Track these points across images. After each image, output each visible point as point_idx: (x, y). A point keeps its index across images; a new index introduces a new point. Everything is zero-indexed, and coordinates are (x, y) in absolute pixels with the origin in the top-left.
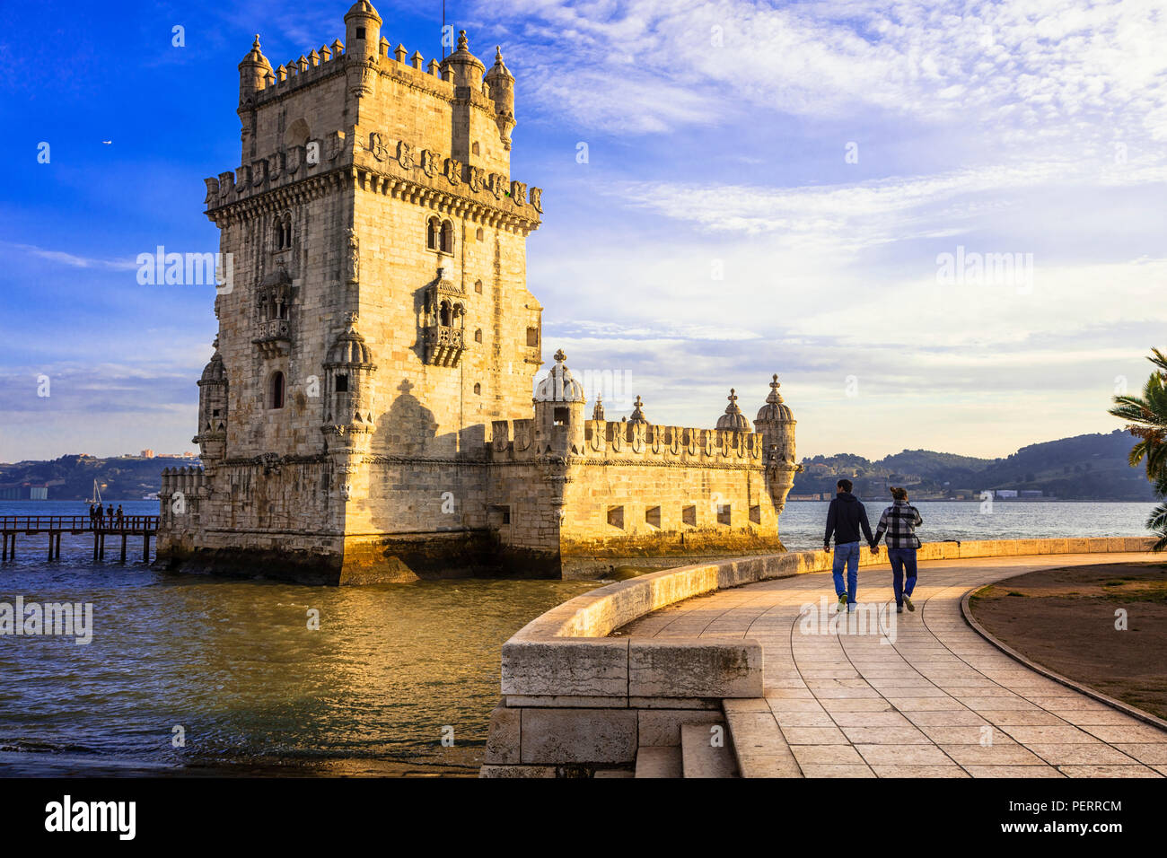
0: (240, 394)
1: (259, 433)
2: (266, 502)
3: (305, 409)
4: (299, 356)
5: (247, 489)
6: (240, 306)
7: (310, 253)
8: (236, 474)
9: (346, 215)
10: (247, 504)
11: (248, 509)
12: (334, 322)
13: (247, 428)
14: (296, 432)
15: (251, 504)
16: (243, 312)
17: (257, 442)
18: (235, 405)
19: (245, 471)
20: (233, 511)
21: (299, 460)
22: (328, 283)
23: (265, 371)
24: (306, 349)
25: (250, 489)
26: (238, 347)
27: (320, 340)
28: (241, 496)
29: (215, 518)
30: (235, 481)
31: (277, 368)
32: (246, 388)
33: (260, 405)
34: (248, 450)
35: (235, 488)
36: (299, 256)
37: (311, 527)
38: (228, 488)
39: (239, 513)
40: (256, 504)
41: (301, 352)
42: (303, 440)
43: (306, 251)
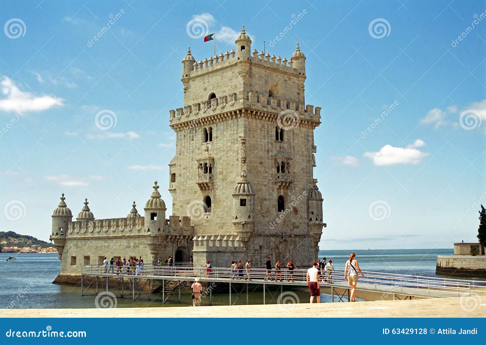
0: (262, 203)
2: (280, 253)
3: (298, 214)
4: (294, 191)
6: (259, 161)
7: (296, 148)
8: (261, 240)
9: (310, 139)
12: (308, 181)
13: (267, 219)
14: (294, 223)
15: (272, 255)
16: (261, 163)
18: (259, 208)
19: (267, 239)
20: (261, 258)
21: (296, 236)
22: (305, 164)
24: (297, 189)
25: (271, 248)
26: (260, 180)
27: (303, 187)
30: (261, 244)
31: (282, 194)
32: (265, 199)
33: (274, 209)
36: (290, 148)
37: (303, 263)
38: (257, 247)
40: (274, 254)
41: (294, 189)
42: (297, 227)
43: (294, 147)
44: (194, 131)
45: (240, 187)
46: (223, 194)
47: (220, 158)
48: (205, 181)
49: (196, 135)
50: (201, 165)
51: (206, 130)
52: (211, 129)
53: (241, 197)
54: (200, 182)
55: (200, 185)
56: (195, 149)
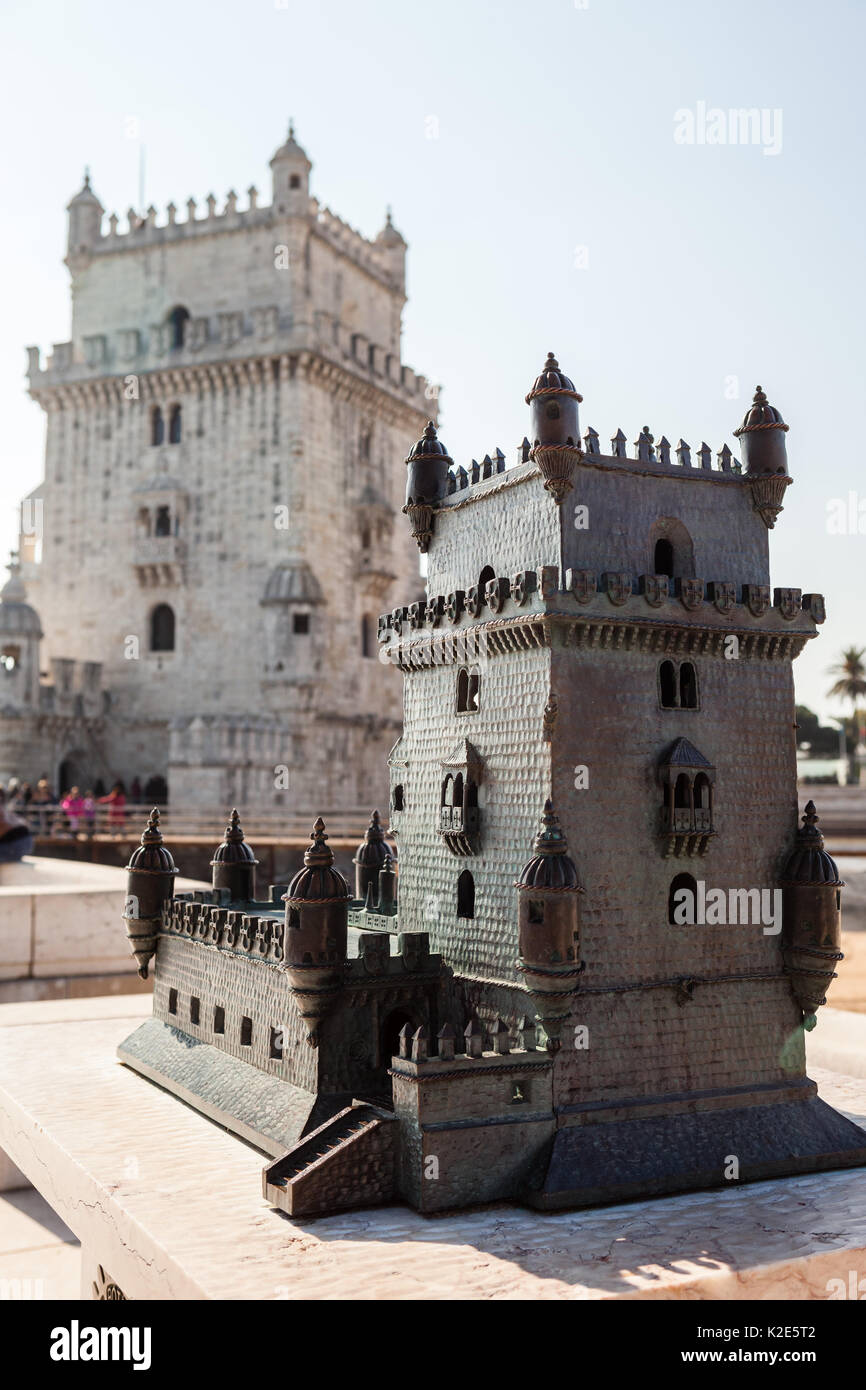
1: (354, 686)
5: (344, 757)
8: (331, 735)
10: (343, 777)
11: (346, 782)
13: (341, 676)
15: (348, 776)
17: (352, 696)
19: (341, 733)
20: (328, 784)
23: (359, 611)
25: (348, 757)
28: (338, 766)
29: (307, 796)
30: (330, 744)
31: (369, 609)
32: (339, 621)
33: (355, 650)
34: (346, 706)
35: (331, 754)
38: (322, 754)
39: (336, 788)
40: (354, 775)
44: (113, 414)
45: (291, 579)
46: (221, 597)
47: (212, 495)
48: (159, 560)
49: (120, 425)
50: (144, 512)
51: (156, 413)
52: (176, 410)
53: (295, 609)
54: (144, 561)
55: (140, 571)
56: (117, 464)
